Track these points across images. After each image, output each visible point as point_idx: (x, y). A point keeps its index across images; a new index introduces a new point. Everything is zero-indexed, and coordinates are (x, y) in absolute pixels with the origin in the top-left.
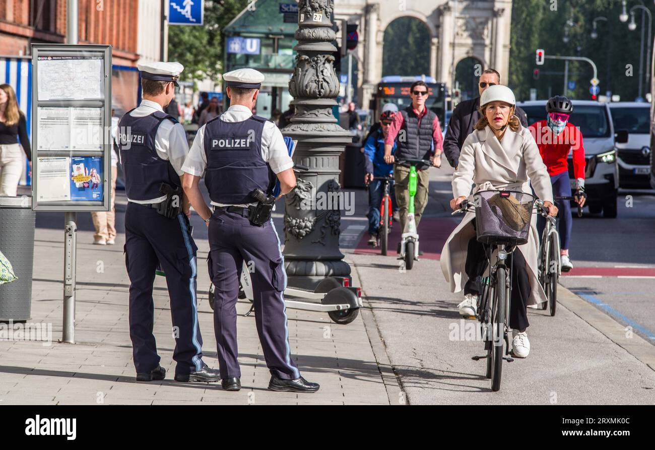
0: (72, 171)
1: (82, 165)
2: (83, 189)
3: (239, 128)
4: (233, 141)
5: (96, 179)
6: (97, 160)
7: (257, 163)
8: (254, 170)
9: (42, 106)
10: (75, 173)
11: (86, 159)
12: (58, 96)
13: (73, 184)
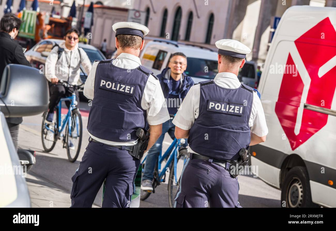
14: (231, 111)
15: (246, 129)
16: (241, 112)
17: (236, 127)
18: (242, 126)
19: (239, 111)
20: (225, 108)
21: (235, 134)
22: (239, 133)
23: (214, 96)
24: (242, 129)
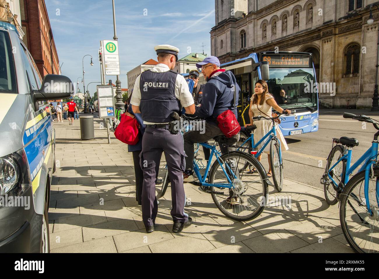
0: (107, 110)
1: (109, 109)
2: (110, 114)
3: (162, 76)
4: (157, 83)
5: (112, 111)
6: (112, 108)
7: (172, 98)
8: (170, 102)
9: (100, 98)
10: (108, 111)
11: (110, 108)
12: (103, 95)
13: (108, 113)
14: (159, 86)
15: (173, 99)
16: (167, 87)
17: (165, 98)
18: (169, 97)
19: (166, 86)
20: (155, 85)
21: (165, 103)
22: (168, 102)
23: (148, 78)
24: (170, 99)
